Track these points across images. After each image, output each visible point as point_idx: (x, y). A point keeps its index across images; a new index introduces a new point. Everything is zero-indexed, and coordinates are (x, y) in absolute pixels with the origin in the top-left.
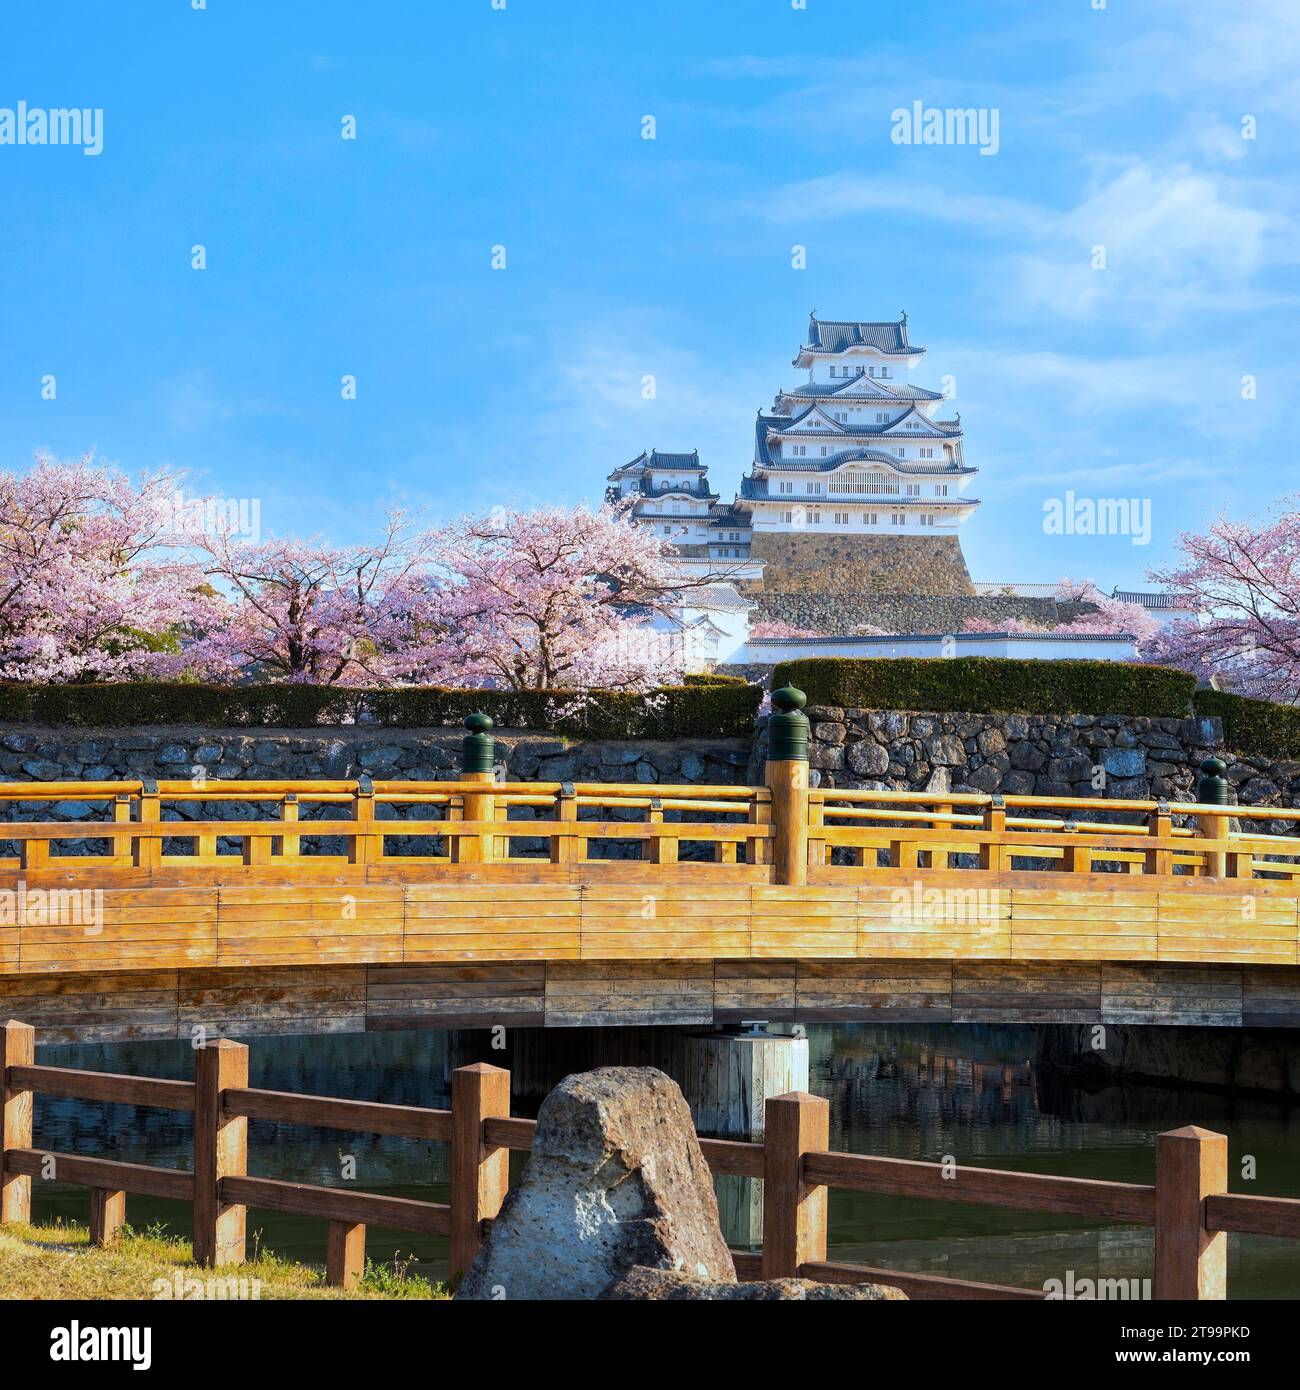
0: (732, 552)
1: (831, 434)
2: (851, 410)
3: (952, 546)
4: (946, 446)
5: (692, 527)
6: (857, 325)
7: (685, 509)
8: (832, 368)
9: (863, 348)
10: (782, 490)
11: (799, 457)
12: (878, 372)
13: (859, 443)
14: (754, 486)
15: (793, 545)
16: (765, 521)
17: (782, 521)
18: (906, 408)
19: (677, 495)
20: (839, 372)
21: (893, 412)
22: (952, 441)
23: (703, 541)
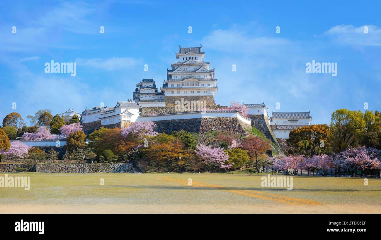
0: (161, 101)
1: (183, 73)
2: (188, 67)
3: (212, 98)
4: (210, 75)
5: (151, 96)
6: (190, 48)
7: (150, 91)
8: (184, 58)
9: (190, 53)
10: (171, 86)
11: (176, 78)
12: (194, 58)
13: (189, 75)
14: (165, 85)
15: (174, 99)
16: (167, 94)
17: (171, 93)
18: (201, 66)
19: (148, 88)
20: (185, 59)
21: (198, 67)
22: (212, 73)
23: (154, 99)
